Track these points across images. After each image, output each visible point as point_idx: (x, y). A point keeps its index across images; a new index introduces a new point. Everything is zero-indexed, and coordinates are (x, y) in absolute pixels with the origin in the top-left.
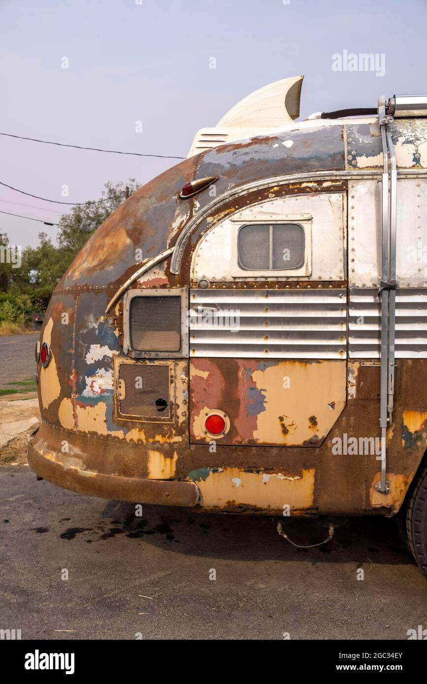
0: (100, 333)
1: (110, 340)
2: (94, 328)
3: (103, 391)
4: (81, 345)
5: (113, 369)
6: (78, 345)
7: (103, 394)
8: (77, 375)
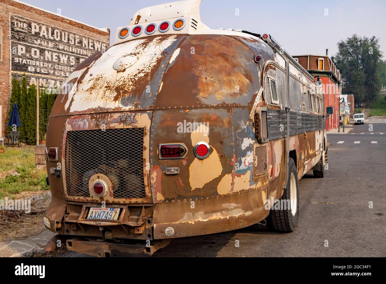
0: (247, 131)
1: (252, 135)
2: (245, 128)
3: (249, 164)
4: (239, 139)
5: (253, 151)
6: (236, 139)
7: (249, 166)
8: (236, 158)
